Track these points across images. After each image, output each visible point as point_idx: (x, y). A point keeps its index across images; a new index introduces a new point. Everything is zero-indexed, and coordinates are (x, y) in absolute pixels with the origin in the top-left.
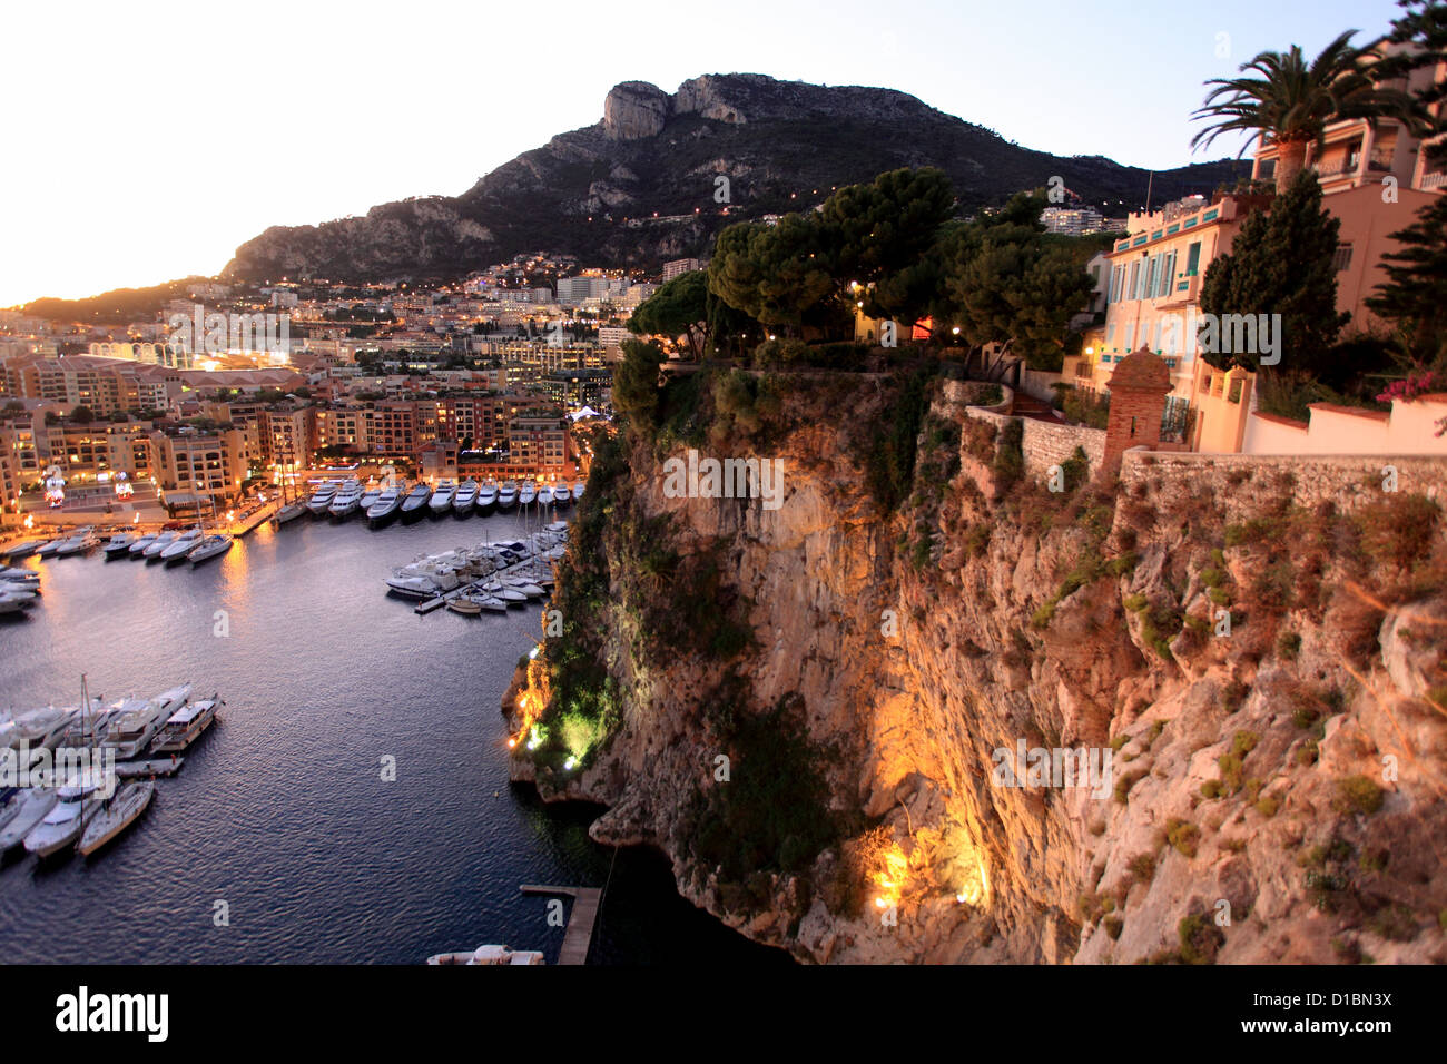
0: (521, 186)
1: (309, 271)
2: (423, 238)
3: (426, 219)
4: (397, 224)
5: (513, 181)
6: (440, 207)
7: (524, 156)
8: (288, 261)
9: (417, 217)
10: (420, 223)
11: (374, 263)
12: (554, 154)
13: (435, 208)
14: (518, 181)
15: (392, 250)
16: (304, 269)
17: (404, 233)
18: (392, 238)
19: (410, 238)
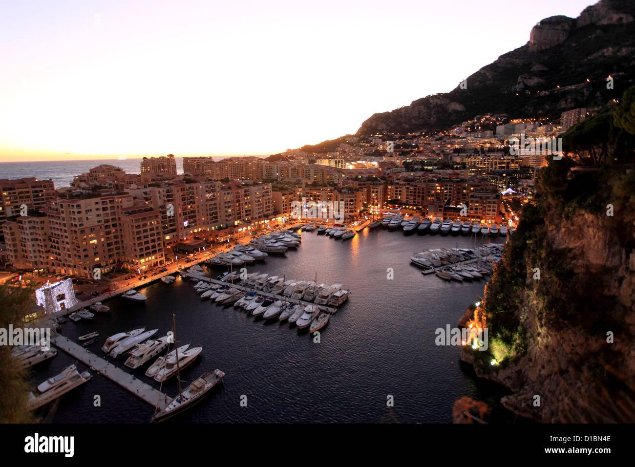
0: (480, 83)
2: (433, 112)
3: (434, 104)
4: (422, 107)
5: (476, 81)
6: (441, 98)
7: (483, 69)
8: (379, 126)
9: (431, 104)
10: (432, 106)
11: (412, 125)
12: (499, 65)
13: (439, 98)
14: (479, 81)
15: (419, 118)
16: (385, 129)
17: (425, 111)
18: (419, 113)
19: (427, 113)
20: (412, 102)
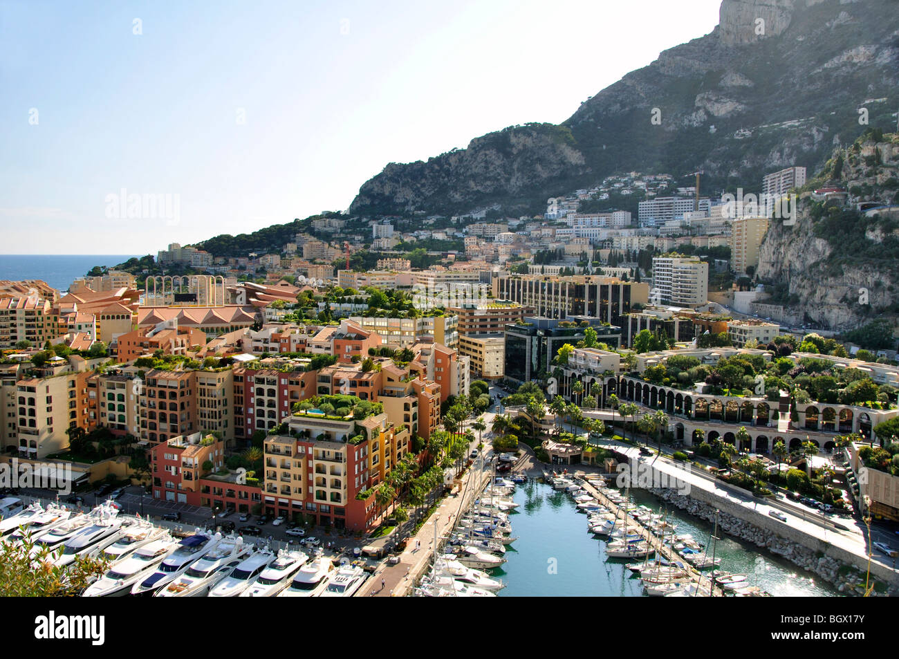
0: (623, 106)
1: (414, 203)
2: (515, 166)
3: (520, 147)
4: (492, 154)
5: (615, 103)
6: (535, 134)
7: (630, 76)
8: (398, 195)
9: (513, 146)
10: (515, 151)
11: (468, 193)
12: (662, 70)
13: (530, 135)
14: (621, 102)
15: (487, 179)
16: (411, 202)
17: (498, 163)
18: (487, 168)
19: (504, 166)
20: (472, 141)
